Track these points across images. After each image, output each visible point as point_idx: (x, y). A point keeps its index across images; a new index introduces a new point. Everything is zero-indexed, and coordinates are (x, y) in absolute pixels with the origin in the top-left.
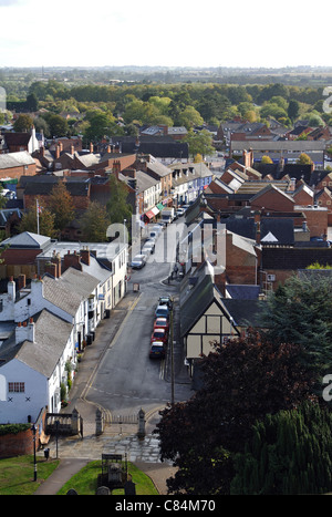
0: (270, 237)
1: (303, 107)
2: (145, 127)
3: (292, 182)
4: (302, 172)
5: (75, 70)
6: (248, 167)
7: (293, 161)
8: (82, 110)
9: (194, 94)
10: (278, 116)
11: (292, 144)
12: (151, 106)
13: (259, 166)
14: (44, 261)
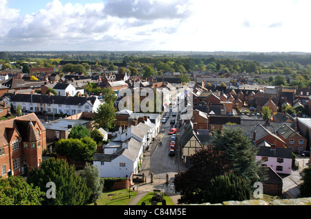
0: (212, 113)
1: (222, 66)
2: (165, 72)
3: (219, 93)
4: (222, 89)
5: (140, 52)
6: (203, 87)
7: (219, 85)
8: (142, 66)
9: (182, 61)
10: (213, 69)
11: (218, 79)
12: (167, 65)
13: (207, 87)
14: (131, 120)
